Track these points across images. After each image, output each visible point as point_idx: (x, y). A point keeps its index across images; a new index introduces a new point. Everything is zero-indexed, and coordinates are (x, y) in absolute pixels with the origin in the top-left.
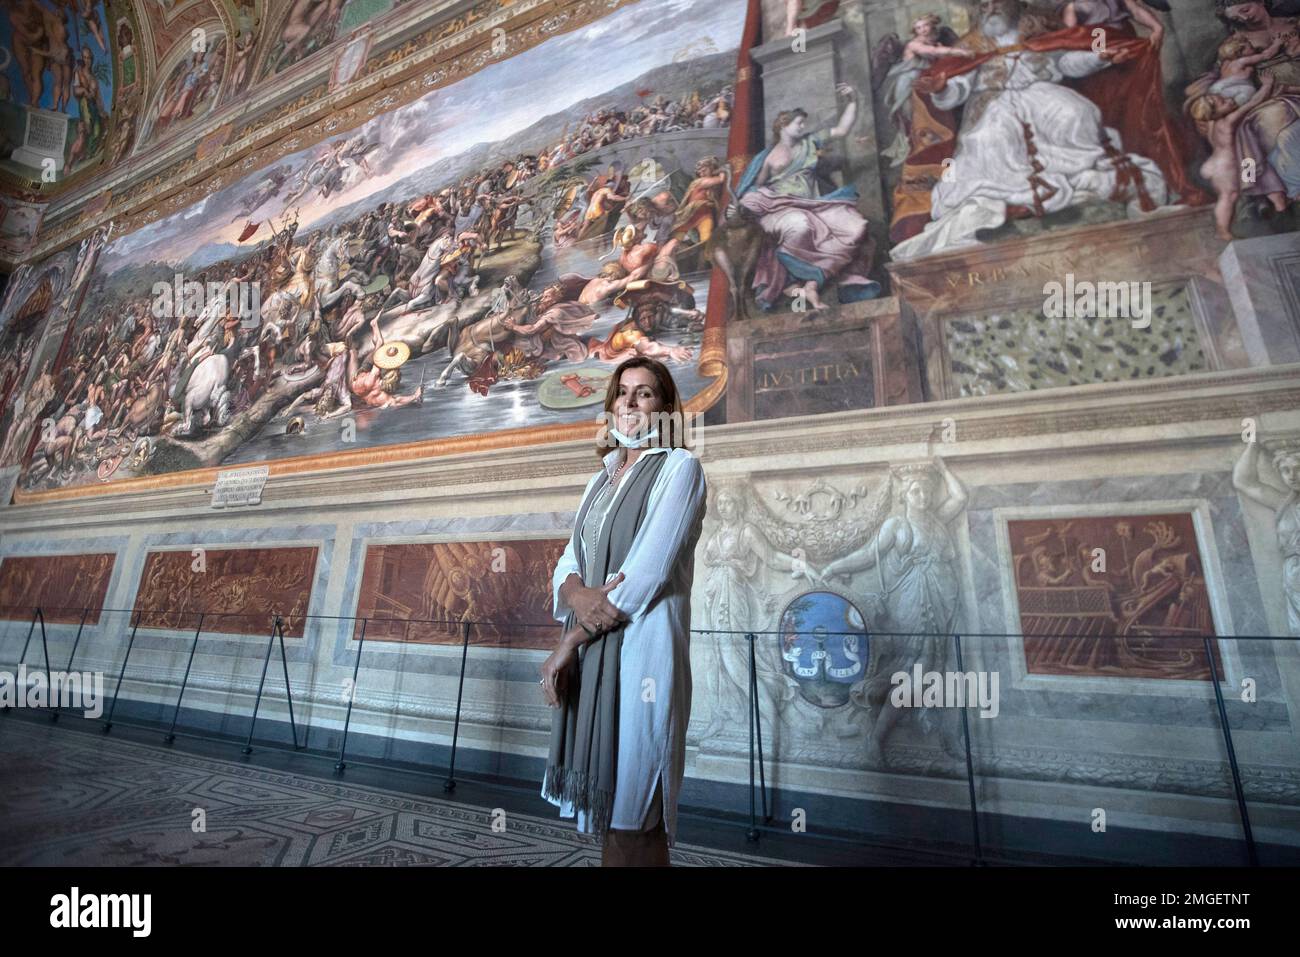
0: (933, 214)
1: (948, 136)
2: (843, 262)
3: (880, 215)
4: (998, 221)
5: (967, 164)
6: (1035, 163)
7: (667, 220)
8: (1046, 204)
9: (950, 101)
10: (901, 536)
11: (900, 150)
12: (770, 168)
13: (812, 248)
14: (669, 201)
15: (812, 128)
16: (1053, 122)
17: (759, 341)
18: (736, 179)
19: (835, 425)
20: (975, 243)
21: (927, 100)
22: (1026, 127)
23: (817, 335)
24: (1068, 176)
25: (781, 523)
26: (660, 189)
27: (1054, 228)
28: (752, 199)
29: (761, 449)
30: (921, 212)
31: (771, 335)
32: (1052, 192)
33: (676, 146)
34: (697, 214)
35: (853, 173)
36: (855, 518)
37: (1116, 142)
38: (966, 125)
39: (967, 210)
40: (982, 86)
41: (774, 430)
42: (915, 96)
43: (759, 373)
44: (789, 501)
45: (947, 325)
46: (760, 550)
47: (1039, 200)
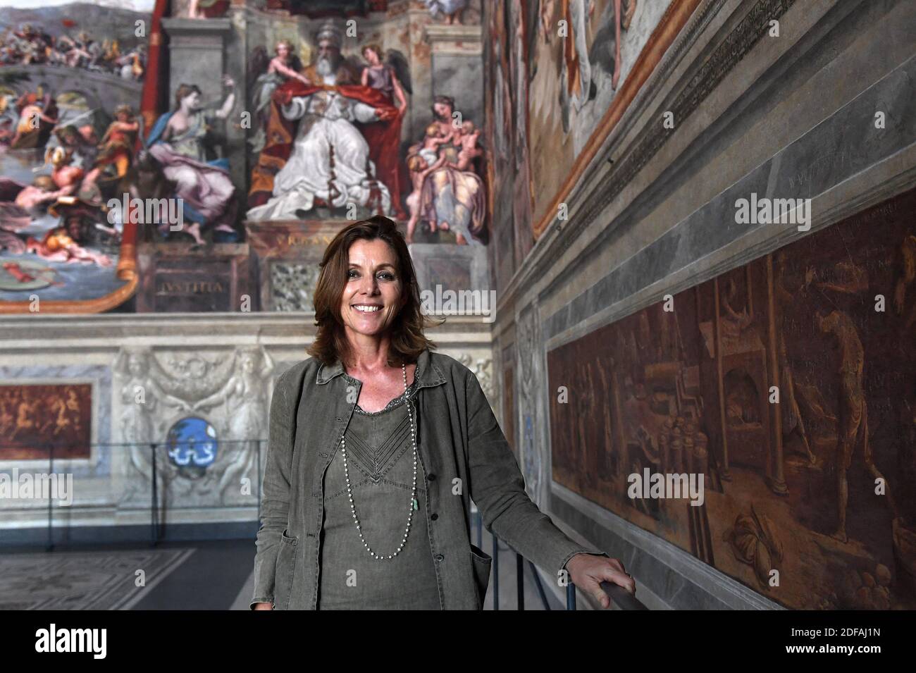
0: (275, 192)
1: (288, 140)
2: (218, 213)
3: (243, 186)
4: (308, 206)
5: (297, 163)
6: (332, 173)
7: (91, 151)
8: (335, 201)
9: (292, 115)
10: (239, 387)
11: (259, 142)
12: (172, 129)
13: (199, 199)
14: (92, 135)
15: (203, 105)
16: (345, 149)
17: (159, 260)
18: (148, 131)
19: (205, 320)
20: (294, 217)
21: (279, 108)
22: (331, 147)
23: (198, 261)
24: (348, 186)
25: (170, 378)
26: (85, 122)
27: (336, 217)
28: (159, 150)
29: (159, 332)
30: (267, 190)
31: (168, 256)
32: (338, 194)
33: (99, 86)
34: (115, 153)
35: (229, 149)
36: (213, 377)
37: (373, 172)
38: (300, 135)
39: (294, 195)
40: (312, 110)
41: (168, 320)
42: (272, 104)
43: (159, 281)
44: (176, 365)
45: (274, 267)
46: (157, 393)
47: (331, 198)
